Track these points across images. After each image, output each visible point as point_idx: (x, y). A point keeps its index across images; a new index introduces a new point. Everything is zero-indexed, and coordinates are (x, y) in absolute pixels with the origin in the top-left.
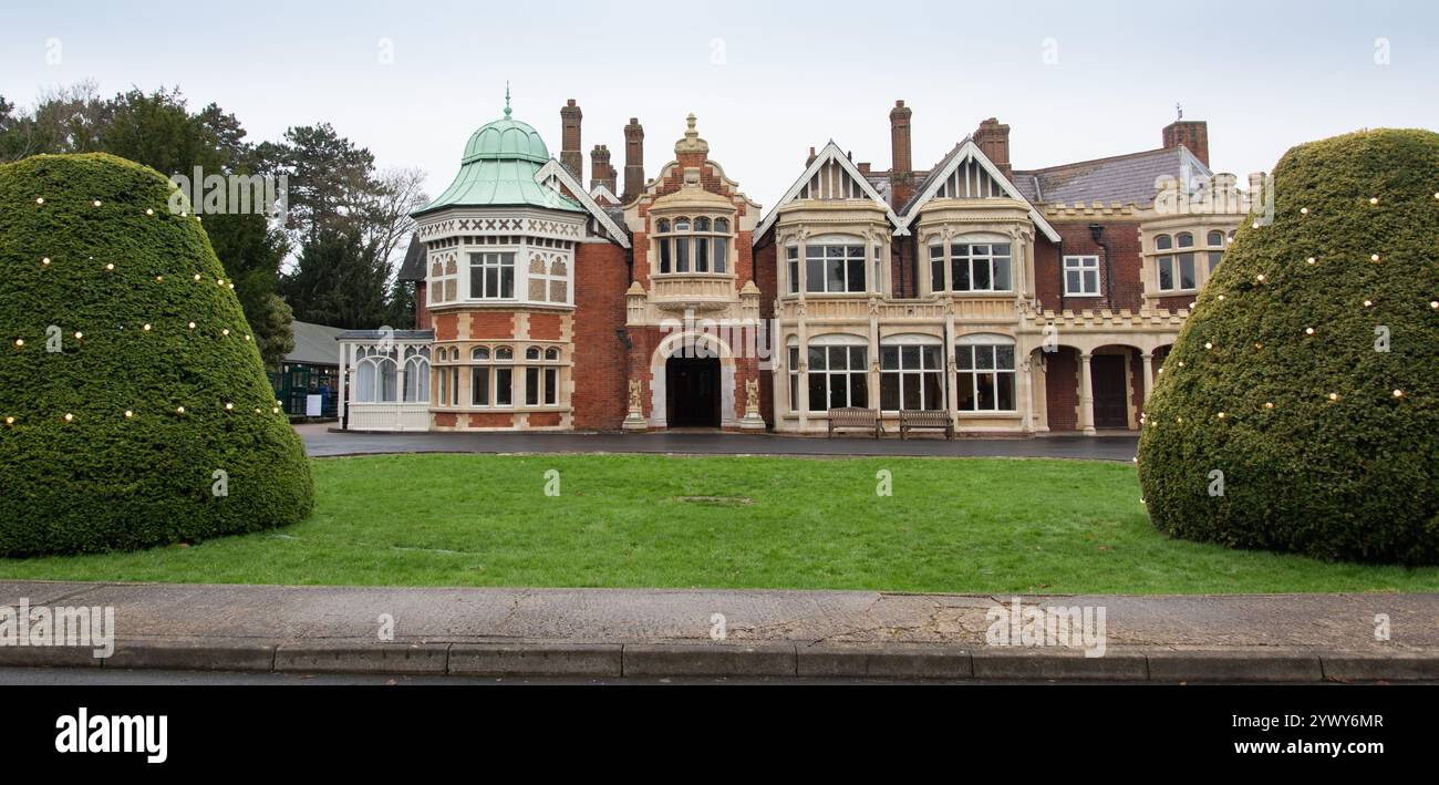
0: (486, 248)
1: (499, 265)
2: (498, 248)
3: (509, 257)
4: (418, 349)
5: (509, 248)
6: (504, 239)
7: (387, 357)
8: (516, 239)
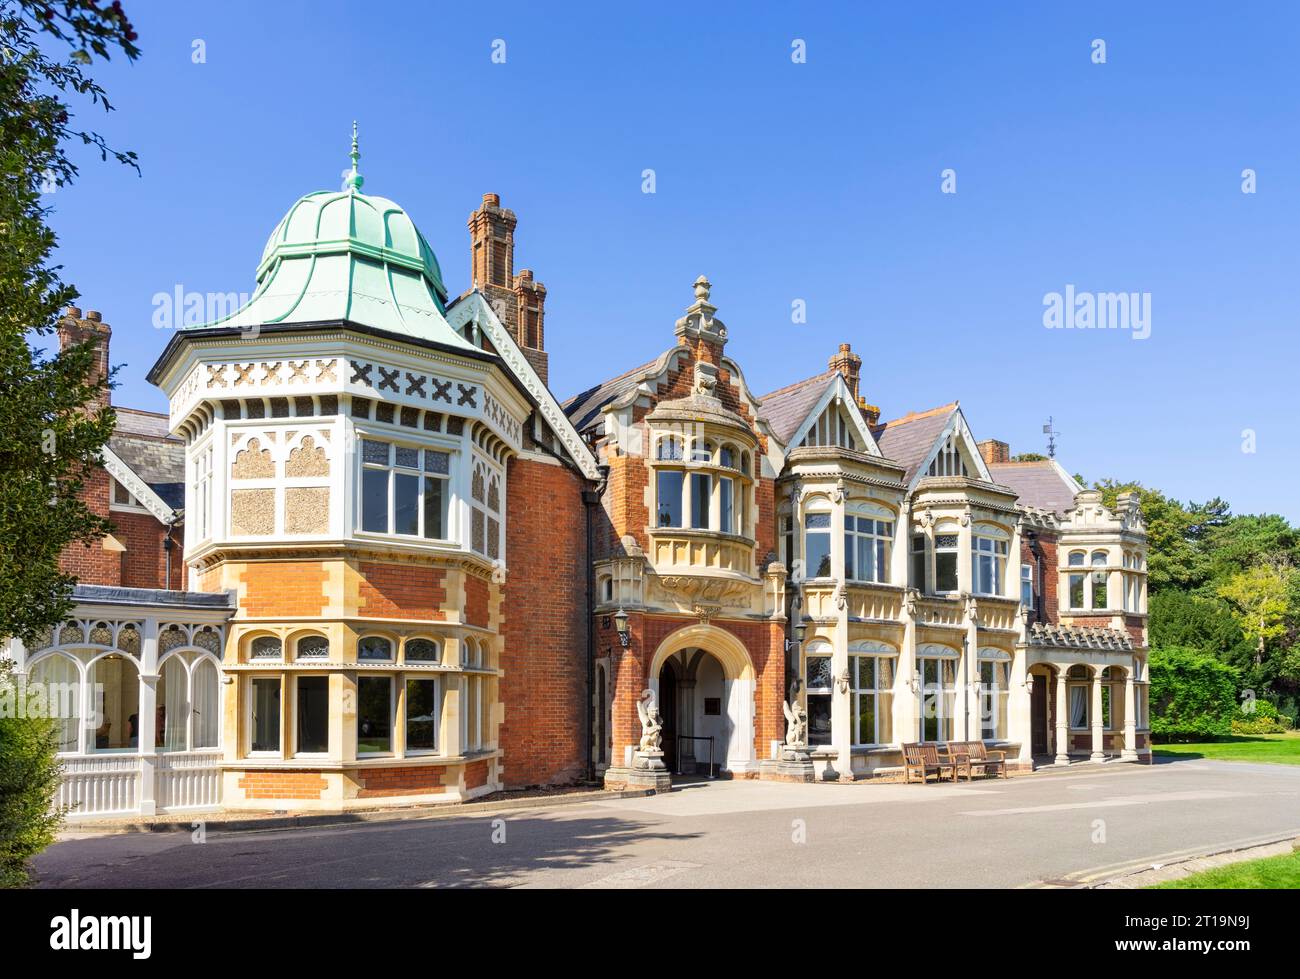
0: (396, 432)
1: (421, 473)
2: (419, 436)
3: (439, 460)
4: (191, 634)
5: (441, 439)
6: (433, 420)
7: (114, 650)
8: (457, 424)
